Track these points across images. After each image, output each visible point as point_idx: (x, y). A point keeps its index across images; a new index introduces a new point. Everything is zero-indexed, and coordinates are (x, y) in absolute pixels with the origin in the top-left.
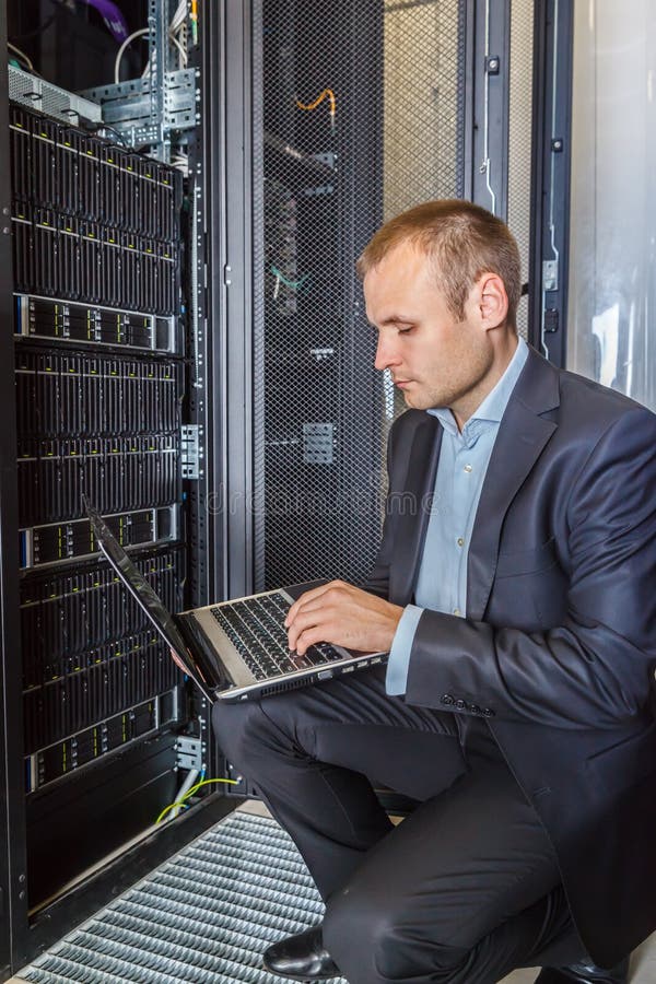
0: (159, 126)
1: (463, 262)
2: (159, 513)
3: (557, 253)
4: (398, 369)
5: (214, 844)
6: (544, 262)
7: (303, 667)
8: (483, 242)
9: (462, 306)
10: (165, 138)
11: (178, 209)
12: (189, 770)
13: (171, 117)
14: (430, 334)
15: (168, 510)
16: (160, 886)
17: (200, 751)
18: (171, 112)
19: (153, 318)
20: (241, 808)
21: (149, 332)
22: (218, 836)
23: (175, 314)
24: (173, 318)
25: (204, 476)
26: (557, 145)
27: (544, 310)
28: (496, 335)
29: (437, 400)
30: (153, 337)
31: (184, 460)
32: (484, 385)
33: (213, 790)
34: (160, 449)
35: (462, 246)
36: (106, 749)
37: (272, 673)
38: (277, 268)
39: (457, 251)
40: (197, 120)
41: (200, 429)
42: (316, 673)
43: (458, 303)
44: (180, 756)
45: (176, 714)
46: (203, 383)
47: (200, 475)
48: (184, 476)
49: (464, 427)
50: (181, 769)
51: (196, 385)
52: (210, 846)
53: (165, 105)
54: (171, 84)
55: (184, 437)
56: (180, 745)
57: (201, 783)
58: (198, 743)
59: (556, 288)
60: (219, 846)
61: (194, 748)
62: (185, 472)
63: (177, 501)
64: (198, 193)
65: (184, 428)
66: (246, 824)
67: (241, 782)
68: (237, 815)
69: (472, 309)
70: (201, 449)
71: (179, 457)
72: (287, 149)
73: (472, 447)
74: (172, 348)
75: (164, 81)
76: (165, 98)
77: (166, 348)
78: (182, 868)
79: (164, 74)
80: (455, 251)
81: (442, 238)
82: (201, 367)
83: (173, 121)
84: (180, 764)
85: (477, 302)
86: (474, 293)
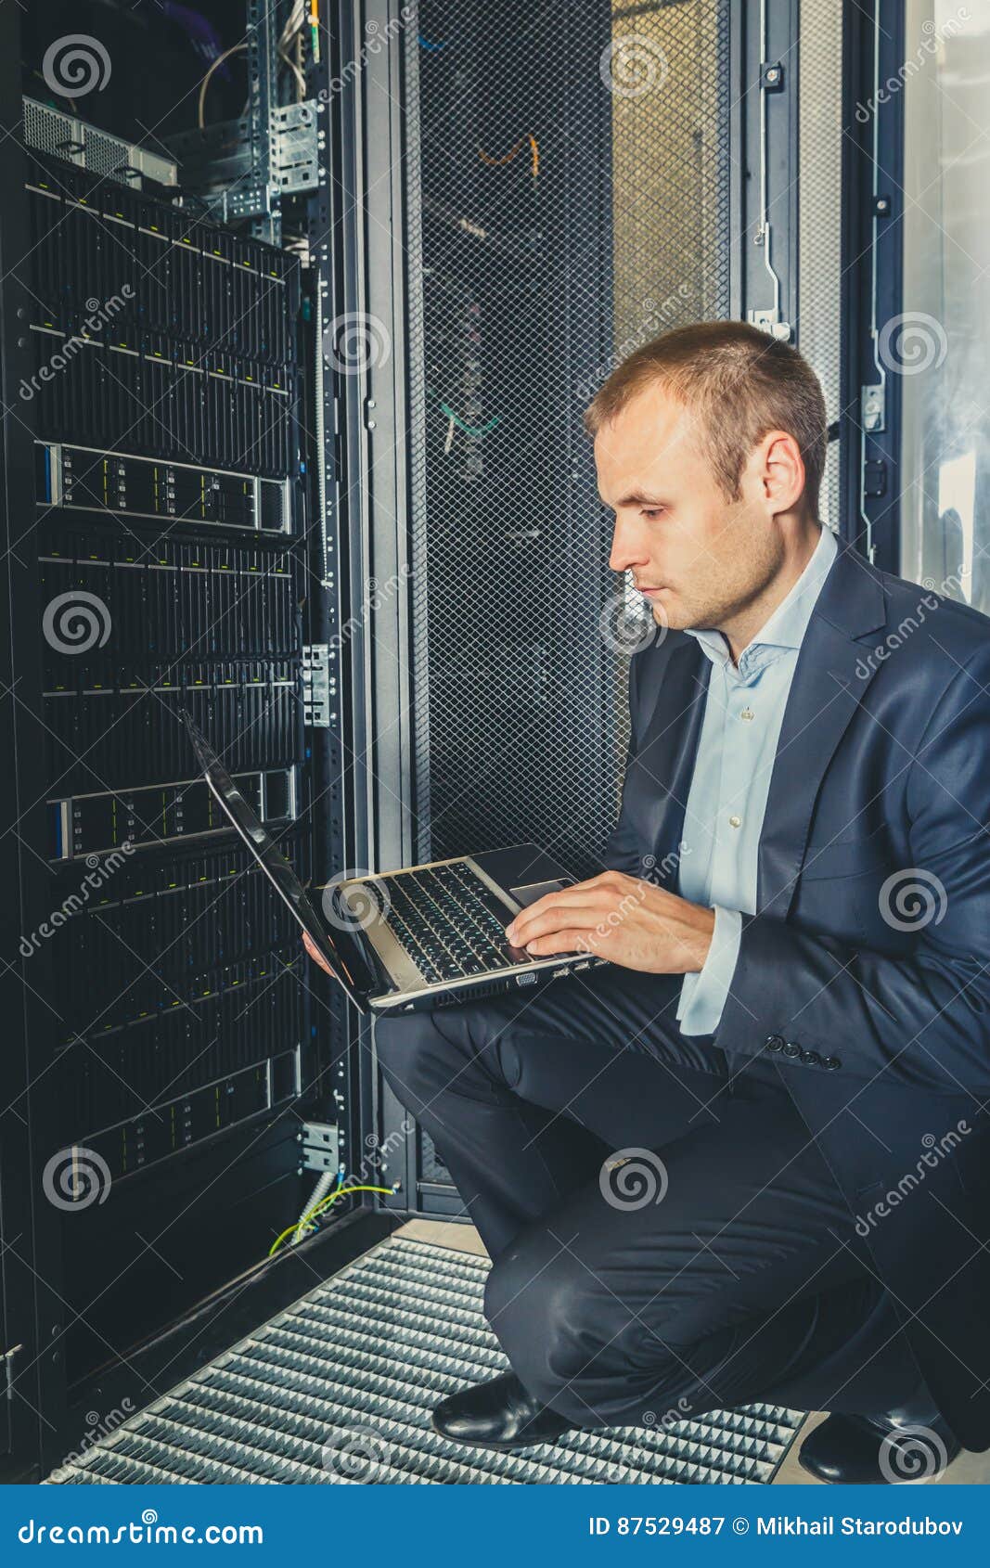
0: (263, 189)
1: (738, 415)
2: (269, 779)
3: (883, 374)
4: (643, 570)
5: (356, 1286)
6: (864, 387)
7: (495, 966)
8: (767, 384)
9: (737, 481)
10: (273, 207)
11: (294, 318)
12: (320, 1173)
13: (281, 175)
14: (688, 522)
15: (284, 773)
16: (271, 1348)
17: (336, 1143)
18: (282, 169)
19: (256, 481)
20: (400, 1232)
21: (250, 503)
22: (364, 1274)
23: (292, 476)
24: (287, 481)
25: (337, 721)
26: (881, 205)
27: (864, 462)
28: (788, 523)
29: (699, 616)
30: (256, 510)
31: (307, 698)
32: (769, 596)
33: (358, 1203)
34: (269, 682)
35: (737, 391)
36: (188, 1138)
37: (449, 974)
38: (451, 405)
39: (730, 399)
40: (321, 179)
41: (330, 651)
42: (514, 976)
43: (731, 474)
44: (307, 1151)
45: (299, 1088)
46: (334, 580)
47: (332, 722)
48: (307, 722)
49: (740, 656)
50: (306, 1171)
51: (324, 583)
52: (351, 1288)
53: (272, 158)
54: (282, 126)
55: (306, 663)
56: (306, 1135)
57: (338, 1193)
58: (333, 1131)
59: (882, 428)
60: (364, 1288)
61: (326, 1138)
62: (309, 716)
63: (296, 762)
64: (324, 289)
65: (306, 649)
66: (408, 1256)
67: (399, 1190)
68: (395, 1242)
69: (751, 482)
70: (333, 681)
71: (299, 693)
72: (463, 222)
73: (753, 685)
74: (287, 527)
75: (271, 121)
76: (272, 147)
77: (278, 528)
78: (307, 1322)
79: (270, 110)
80: (726, 398)
81: (708, 380)
82: (332, 556)
83: (285, 181)
84: (307, 1164)
85: (760, 474)
86: (755, 460)
